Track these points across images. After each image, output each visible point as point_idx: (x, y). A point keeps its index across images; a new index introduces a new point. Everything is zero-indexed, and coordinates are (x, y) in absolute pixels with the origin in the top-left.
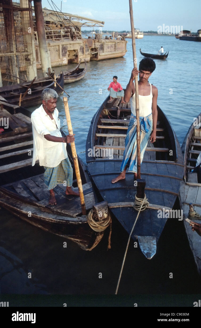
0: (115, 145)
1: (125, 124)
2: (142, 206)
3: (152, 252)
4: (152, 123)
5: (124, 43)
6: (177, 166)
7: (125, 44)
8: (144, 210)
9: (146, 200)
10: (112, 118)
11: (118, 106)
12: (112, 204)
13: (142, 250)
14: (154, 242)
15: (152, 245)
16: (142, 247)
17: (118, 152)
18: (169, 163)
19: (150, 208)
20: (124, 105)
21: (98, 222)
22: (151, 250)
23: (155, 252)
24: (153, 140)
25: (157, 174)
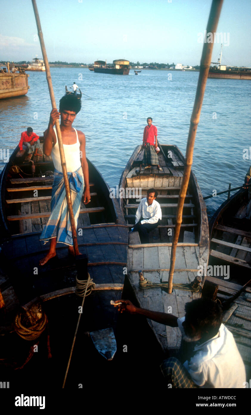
0: (35, 212)
1: (45, 182)
2: (86, 290)
3: (112, 350)
4: (83, 179)
5: (24, 77)
6: (118, 227)
7: (26, 78)
8: (91, 294)
9: (91, 280)
10: (25, 177)
11: (32, 159)
12: (46, 295)
13: (99, 351)
14: (112, 335)
15: (110, 340)
16: (97, 346)
17: (40, 220)
18: (109, 225)
19: (97, 289)
20: (39, 158)
21: (31, 328)
22: (110, 348)
23: (116, 348)
24: (87, 200)
25: (97, 243)
